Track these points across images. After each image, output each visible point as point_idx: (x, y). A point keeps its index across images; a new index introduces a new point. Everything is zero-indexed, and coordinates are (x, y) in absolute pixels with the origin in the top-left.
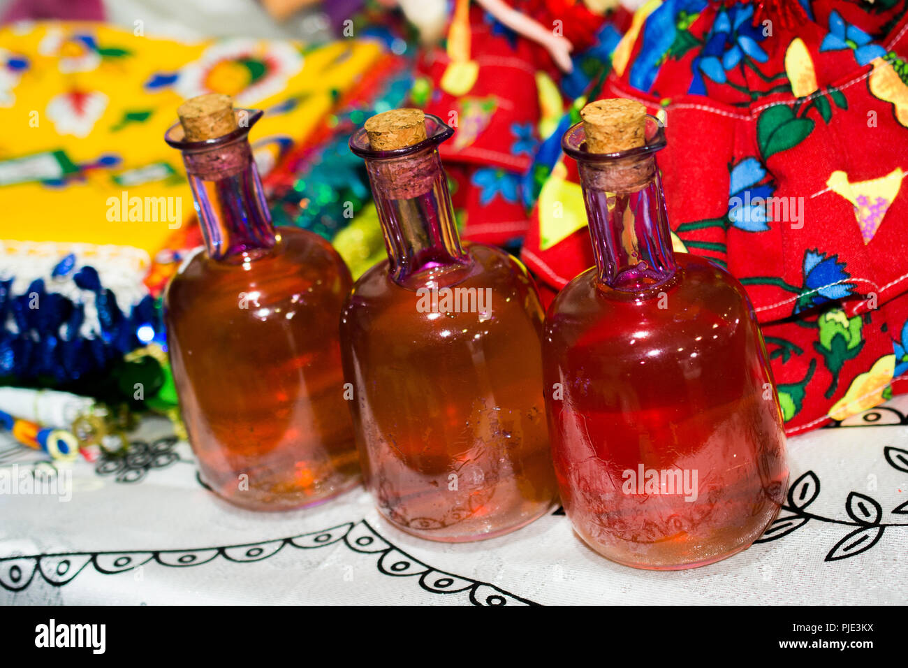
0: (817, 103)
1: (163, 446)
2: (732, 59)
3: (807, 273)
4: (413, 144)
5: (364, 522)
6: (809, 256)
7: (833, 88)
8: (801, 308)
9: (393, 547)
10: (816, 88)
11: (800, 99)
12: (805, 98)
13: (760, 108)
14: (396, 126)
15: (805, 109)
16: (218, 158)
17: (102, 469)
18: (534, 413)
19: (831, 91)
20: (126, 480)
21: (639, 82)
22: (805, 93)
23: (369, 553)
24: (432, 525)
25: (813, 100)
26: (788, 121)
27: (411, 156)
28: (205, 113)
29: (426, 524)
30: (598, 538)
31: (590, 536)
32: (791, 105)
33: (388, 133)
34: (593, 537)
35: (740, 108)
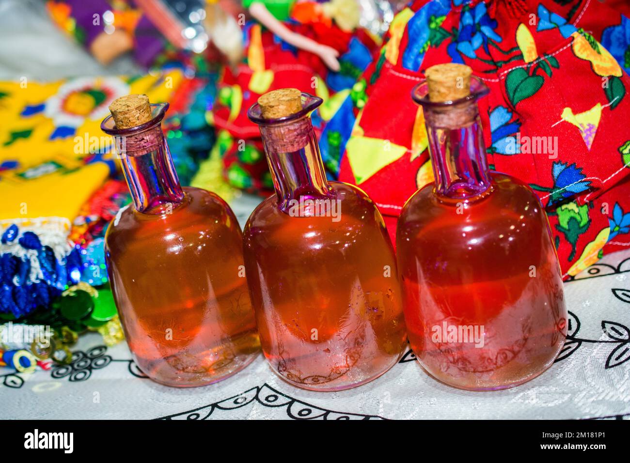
0: (541, 65)
1: (96, 352)
2: (477, 42)
3: (556, 178)
4: (296, 112)
5: (266, 385)
6: (556, 166)
7: (548, 55)
8: (553, 202)
9: (294, 400)
10: (537, 57)
11: (530, 63)
12: (532, 62)
13: (506, 72)
14: (284, 101)
15: (534, 70)
16: (143, 139)
17: (55, 374)
18: (390, 293)
19: (546, 57)
20: (76, 379)
21: (410, 65)
22: (531, 60)
23: (278, 406)
24: (321, 380)
25: (538, 64)
26: (526, 79)
27: (296, 121)
28: (133, 107)
29: (316, 379)
30: (446, 373)
31: (439, 371)
32: (525, 68)
33: (279, 105)
34: (442, 372)
35: (488, 74)
